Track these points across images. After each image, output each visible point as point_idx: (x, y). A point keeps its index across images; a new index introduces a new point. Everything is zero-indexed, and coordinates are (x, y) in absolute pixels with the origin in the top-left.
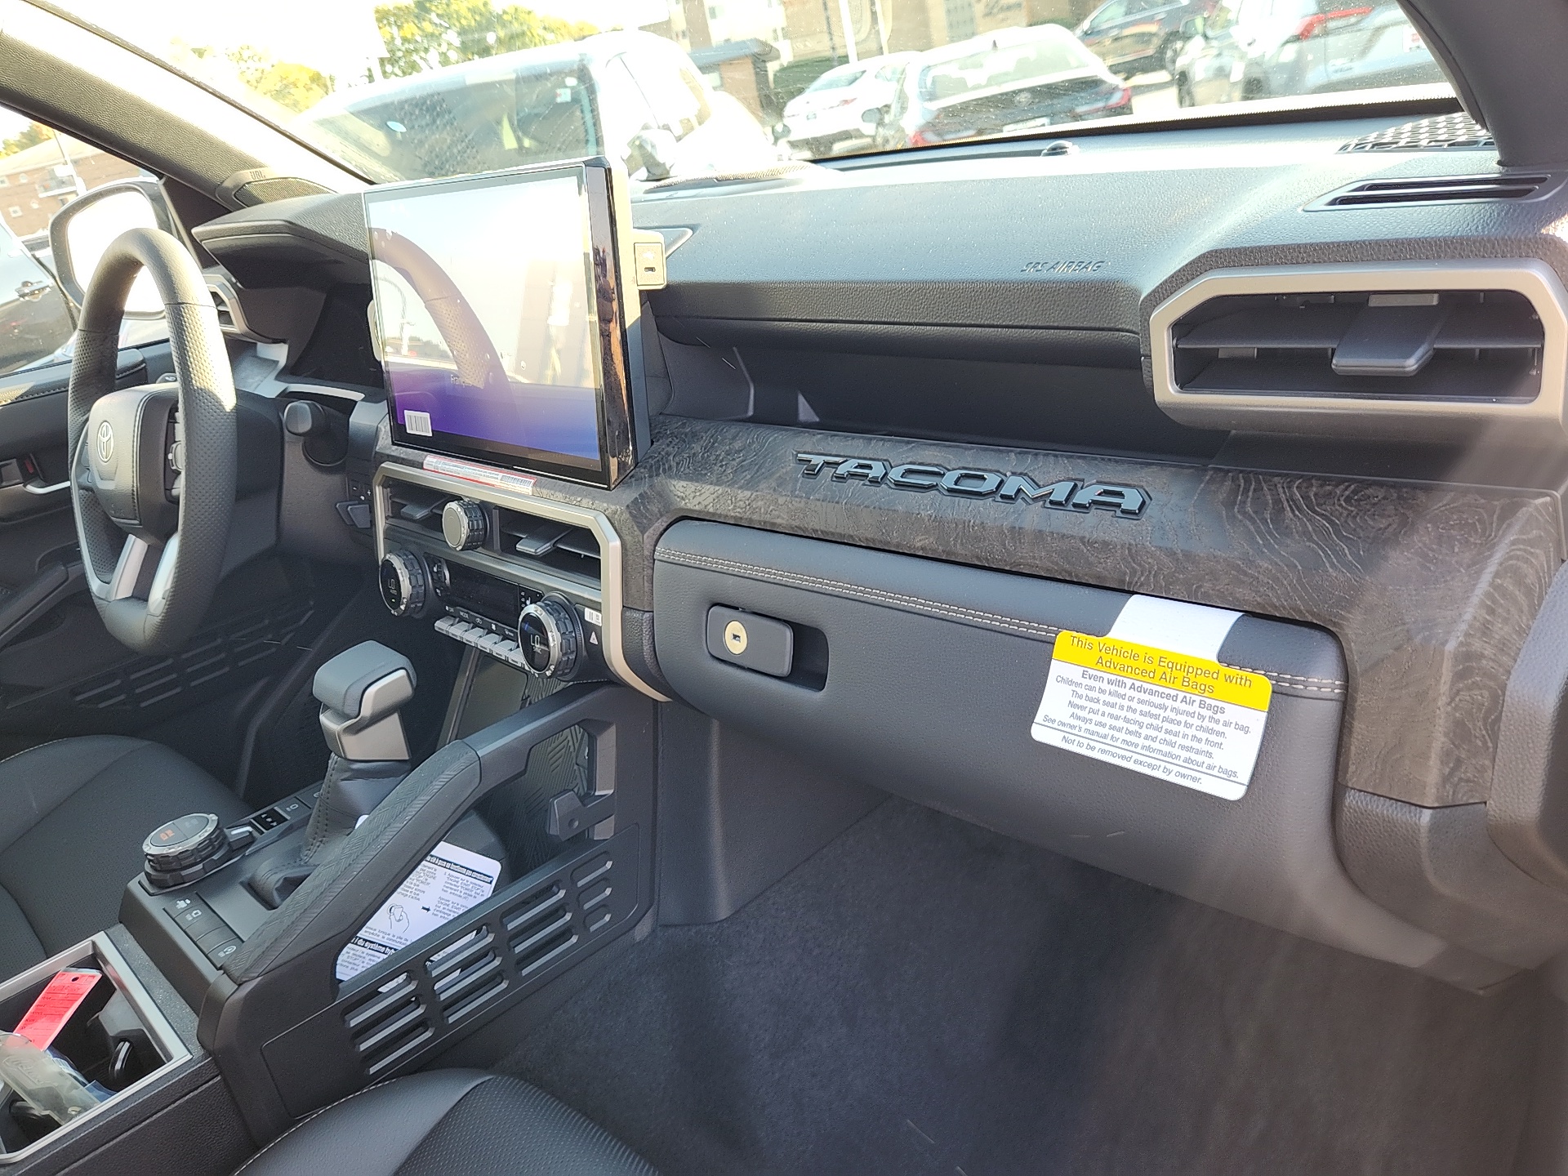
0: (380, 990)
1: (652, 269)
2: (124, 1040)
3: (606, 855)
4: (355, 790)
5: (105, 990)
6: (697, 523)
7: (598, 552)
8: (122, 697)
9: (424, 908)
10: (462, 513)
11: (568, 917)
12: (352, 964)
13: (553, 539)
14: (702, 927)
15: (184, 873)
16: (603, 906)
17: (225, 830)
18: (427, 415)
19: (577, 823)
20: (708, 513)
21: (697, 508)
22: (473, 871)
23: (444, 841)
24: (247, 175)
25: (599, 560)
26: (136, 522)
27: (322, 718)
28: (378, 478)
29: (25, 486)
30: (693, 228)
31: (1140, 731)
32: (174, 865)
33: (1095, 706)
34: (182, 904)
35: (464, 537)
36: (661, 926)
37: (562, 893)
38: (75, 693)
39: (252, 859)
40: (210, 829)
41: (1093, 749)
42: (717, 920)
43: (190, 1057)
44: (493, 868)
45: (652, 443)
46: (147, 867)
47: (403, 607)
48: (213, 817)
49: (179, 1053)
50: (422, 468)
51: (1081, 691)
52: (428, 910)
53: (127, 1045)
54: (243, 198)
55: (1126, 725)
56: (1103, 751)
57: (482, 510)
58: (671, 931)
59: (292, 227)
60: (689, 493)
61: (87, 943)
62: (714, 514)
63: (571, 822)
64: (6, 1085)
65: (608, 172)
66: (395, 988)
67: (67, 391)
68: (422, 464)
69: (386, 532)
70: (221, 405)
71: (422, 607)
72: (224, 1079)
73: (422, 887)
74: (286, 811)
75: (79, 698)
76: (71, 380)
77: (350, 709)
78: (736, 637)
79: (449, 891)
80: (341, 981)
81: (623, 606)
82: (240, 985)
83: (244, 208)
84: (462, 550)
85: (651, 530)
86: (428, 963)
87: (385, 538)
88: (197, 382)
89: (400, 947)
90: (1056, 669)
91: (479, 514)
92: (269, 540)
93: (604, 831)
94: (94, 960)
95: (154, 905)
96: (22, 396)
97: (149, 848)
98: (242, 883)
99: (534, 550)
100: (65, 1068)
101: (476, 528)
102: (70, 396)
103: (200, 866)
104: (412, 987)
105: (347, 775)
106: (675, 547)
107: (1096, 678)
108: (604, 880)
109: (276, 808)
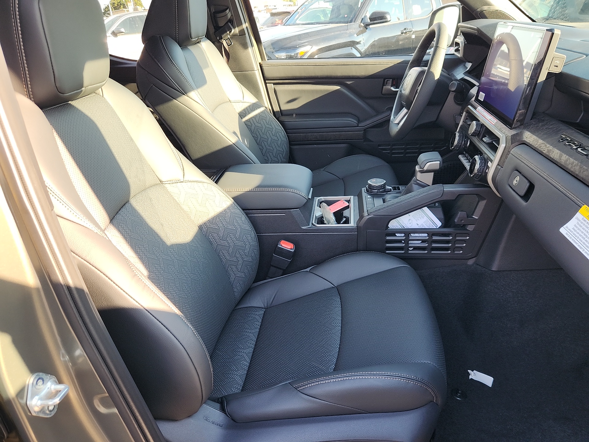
0: (396, 234)
1: (557, 66)
2: (345, 218)
3: (468, 234)
4: (415, 187)
5: (348, 207)
6: (526, 146)
7: (499, 145)
8: (389, 151)
9: (417, 224)
10: (475, 125)
11: (450, 245)
12: (393, 225)
13: (492, 140)
14: (486, 269)
15: (373, 190)
16: (461, 248)
17: (386, 186)
18: (484, 94)
19: (463, 221)
20: (530, 144)
21: (528, 142)
22: (434, 222)
23: (427, 207)
24: (485, 8)
25: (498, 148)
26: (405, 103)
27: (417, 166)
28: (465, 110)
29: (391, 87)
30: (587, 56)
31: (585, 238)
32: (372, 188)
33: (580, 228)
34: (369, 196)
35: (472, 132)
36: (476, 263)
37: (451, 238)
38: (379, 146)
39: (388, 195)
40: (383, 183)
41: (571, 238)
42: (491, 270)
43: (353, 225)
44: (439, 224)
45: (531, 120)
46: (367, 186)
47: (453, 148)
48: (385, 181)
49: (352, 224)
50: (476, 110)
51: (579, 223)
52: (418, 225)
53: (345, 219)
54: (481, 15)
55: (583, 235)
56: (573, 240)
57: (482, 126)
58: (478, 266)
59: (478, 30)
60: (529, 137)
61: (349, 197)
62: (531, 145)
63: (461, 220)
64: (322, 214)
65: (553, 34)
66: (400, 236)
67: (408, 64)
68: (477, 108)
69: (461, 126)
70: (434, 77)
71: (458, 149)
72: (357, 234)
73: (419, 219)
74: (401, 188)
75: (379, 147)
76: (411, 61)
77: (422, 166)
78: (516, 180)
79: (425, 223)
80: (389, 227)
81: (498, 164)
82: (368, 215)
83: (480, 19)
84: (471, 135)
85: (514, 144)
86: (410, 235)
87: (460, 128)
88: (432, 70)
89: (406, 228)
90: (578, 215)
91: (480, 127)
92: (434, 119)
93: (470, 228)
94: (349, 201)
95: (364, 194)
96: (400, 62)
97: (369, 182)
98: (383, 198)
99: (486, 141)
100: (334, 218)
101: (477, 130)
102: (409, 65)
103: (377, 191)
104: (404, 238)
105: (415, 183)
106: (517, 151)
107: (585, 220)
108: (465, 241)
109: (400, 187)
